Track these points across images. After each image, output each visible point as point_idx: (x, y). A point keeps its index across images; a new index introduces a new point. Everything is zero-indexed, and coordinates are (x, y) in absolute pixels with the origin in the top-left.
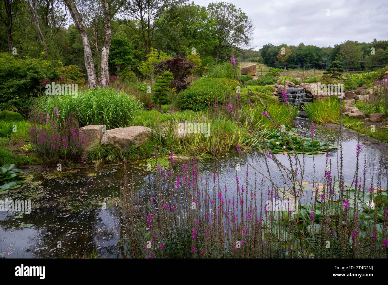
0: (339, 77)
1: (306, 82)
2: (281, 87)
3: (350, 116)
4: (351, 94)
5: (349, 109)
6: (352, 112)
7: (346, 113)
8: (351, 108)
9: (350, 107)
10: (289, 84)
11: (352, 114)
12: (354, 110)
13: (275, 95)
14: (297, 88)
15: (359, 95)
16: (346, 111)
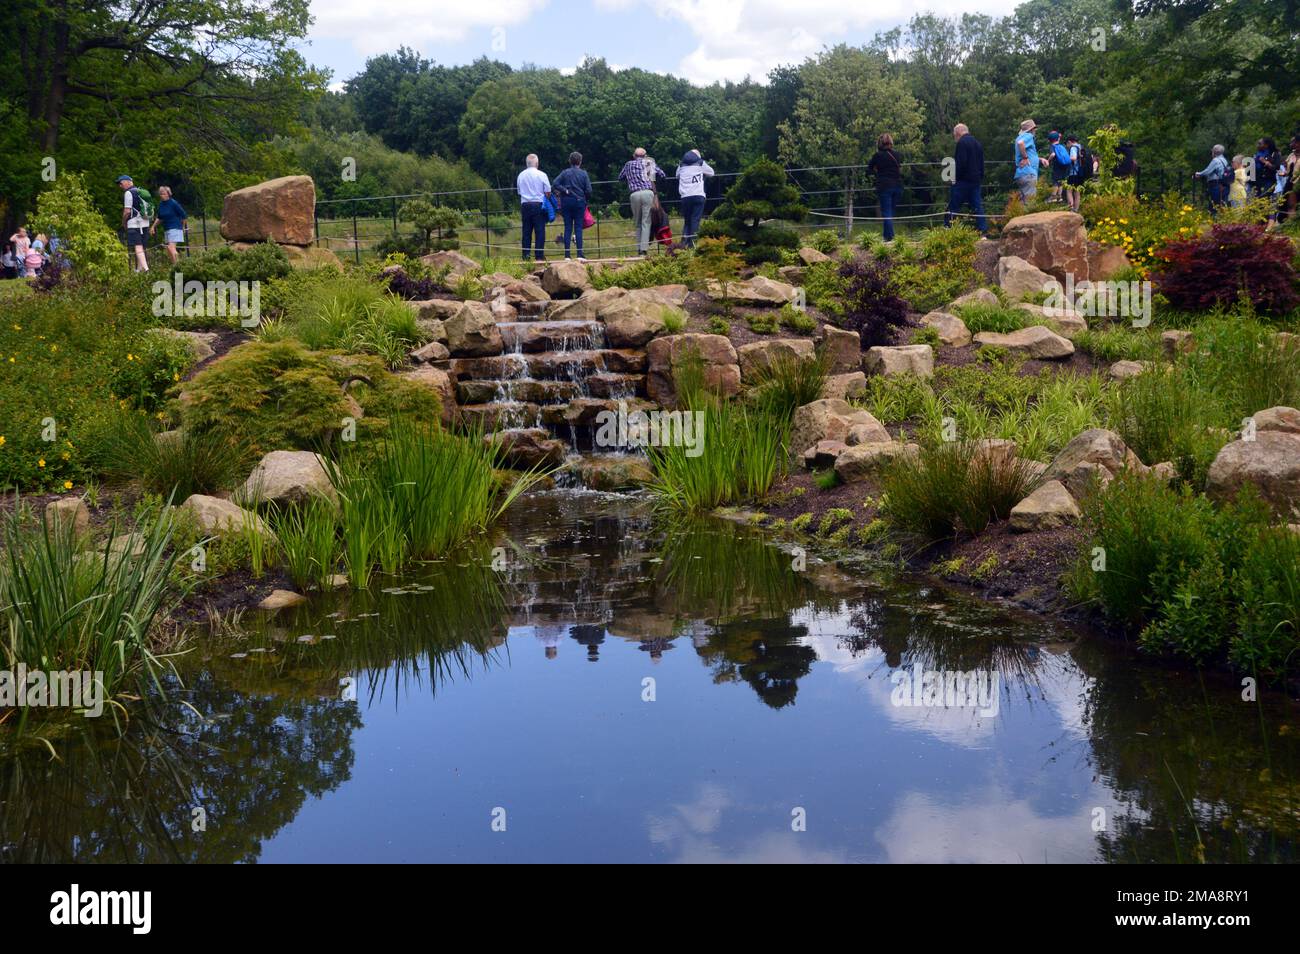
0: (785, 254)
1: (609, 285)
2: (465, 311)
3: (840, 462)
4: (842, 343)
5: (835, 425)
6: (851, 441)
7: (824, 447)
8: (844, 419)
9: (840, 413)
10: (519, 297)
11: (850, 450)
12: (860, 430)
13: (432, 361)
14: (557, 317)
15: (882, 349)
16: (819, 439)
